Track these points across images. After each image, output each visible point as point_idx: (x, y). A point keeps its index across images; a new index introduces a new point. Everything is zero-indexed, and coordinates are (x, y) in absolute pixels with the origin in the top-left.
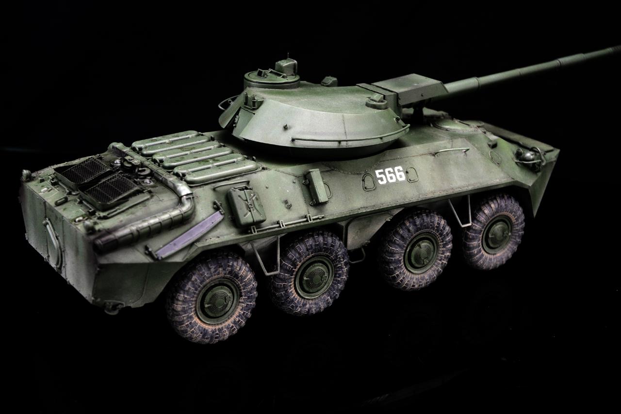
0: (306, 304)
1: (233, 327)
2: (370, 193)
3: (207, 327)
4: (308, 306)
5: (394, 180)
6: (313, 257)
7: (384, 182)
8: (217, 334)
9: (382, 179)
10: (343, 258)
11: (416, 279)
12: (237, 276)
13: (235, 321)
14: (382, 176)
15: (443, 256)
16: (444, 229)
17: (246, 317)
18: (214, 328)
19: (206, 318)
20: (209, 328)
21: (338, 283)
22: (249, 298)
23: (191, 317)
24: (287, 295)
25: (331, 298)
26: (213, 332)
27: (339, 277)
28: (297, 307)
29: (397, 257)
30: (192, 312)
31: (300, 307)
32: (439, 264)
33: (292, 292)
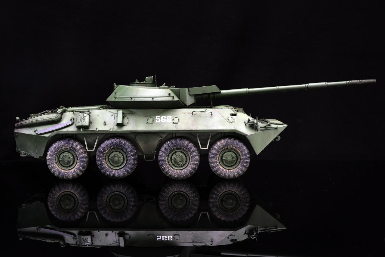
0: (112, 171)
1: (73, 173)
2: (149, 125)
3: (61, 170)
4: (113, 172)
5: (165, 121)
6: (114, 148)
7: (159, 121)
8: (66, 174)
9: (158, 120)
10: (130, 152)
11: (176, 172)
12: (75, 149)
13: (75, 170)
14: (159, 119)
15: (192, 163)
16: (191, 148)
17: (79, 169)
18: (64, 171)
19: (61, 166)
20: (63, 171)
21: (129, 164)
22: (81, 161)
23: (53, 163)
24: (101, 164)
25: (125, 171)
26: (64, 173)
27: (129, 161)
28: (107, 172)
29: (163, 158)
30: (54, 161)
31: (109, 172)
32: (190, 166)
33: (104, 163)
